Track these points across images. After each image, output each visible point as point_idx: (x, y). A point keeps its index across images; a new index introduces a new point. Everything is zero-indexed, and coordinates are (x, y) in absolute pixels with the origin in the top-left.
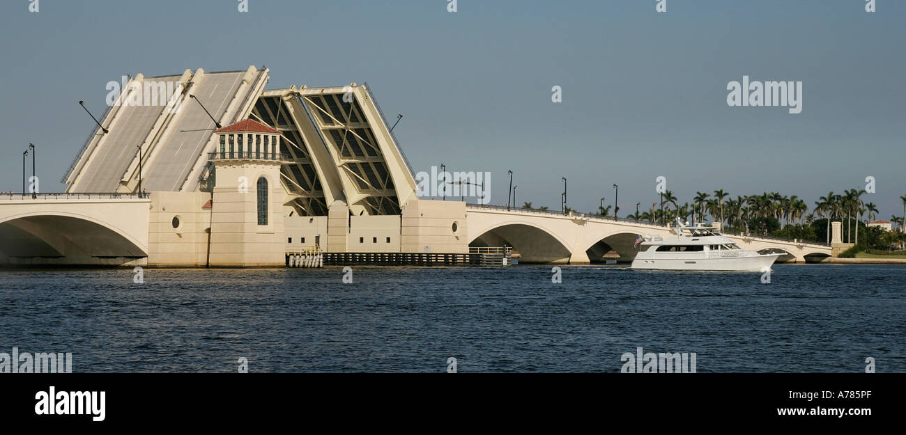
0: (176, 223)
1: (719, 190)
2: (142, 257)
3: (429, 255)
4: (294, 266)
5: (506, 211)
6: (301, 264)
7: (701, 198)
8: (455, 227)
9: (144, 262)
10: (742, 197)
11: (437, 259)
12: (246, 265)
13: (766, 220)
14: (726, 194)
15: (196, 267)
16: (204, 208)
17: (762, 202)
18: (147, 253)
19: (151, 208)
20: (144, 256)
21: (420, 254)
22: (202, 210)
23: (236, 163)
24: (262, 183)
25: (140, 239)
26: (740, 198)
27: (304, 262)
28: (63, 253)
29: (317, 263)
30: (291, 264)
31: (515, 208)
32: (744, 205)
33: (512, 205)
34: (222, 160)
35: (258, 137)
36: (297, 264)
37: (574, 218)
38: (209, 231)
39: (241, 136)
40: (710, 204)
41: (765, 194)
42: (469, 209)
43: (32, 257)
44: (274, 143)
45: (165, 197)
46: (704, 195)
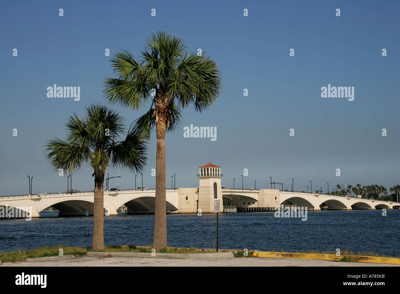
0: (187, 198)
1: (358, 184)
2: (176, 210)
3: (268, 208)
4: (226, 212)
5: (292, 193)
6: (229, 212)
8: (276, 198)
9: (176, 212)
10: (364, 186)
11: (271, 209)
12: (211, 212)
13: (373, 194)
14: (361, 185)
15: (194, 213)
16: (196, 193)
17: (372, 188)
18: (178, 208)
19: (179, 193)
21: (265, 208)
22: (195, 194)
23: (207, 178)
24: (215, 184)
25: (176, 204)
26: (364, 187)
27: (230, 211)
28: (149, 209)
29: (234, 211)
30: (225, 212)
32: (365, 189)
34: (202, 177)
35: (213, 169)
36: (227, 212)
37: (315, 194)
38: (198, 201)
39: (208, 169)
40: (353, 189)
41: (372, 185)
42: (280, 192)
43: (139, 211)
44: (219, 171)
45: (183, 190)
46: (351, 186)
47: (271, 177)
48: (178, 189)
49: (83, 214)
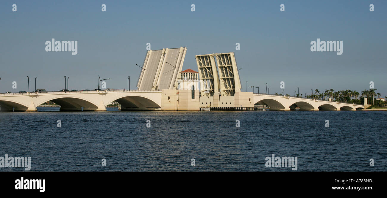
0: (169, 98)
3: (242, 108)
5: (265, 95)
6: (204, 110)
7: (327, 91)
8: (250, 100)
9: (160, 109)
11: (244, 109)
12: (188, 110)
13: (346, 98)
14: (334, 90)
15: (175, 111)
16: (177, 94)
17: (345, 93)
19: (162, 94)
20: (160, 107)
21: (239, 107)
24: (193, 87)
25: (159, 103)
26: (338, 91)
28: (138, 106)
30: (201, 110)
31: (269, 94)
32: (340, 93)
33: (267, 93)
35: (192, 74)
36: (203, 110)
37: (285, 97)
38: (178, 100)
39: (187, 74)
40: (330, 93)
41: (346, 90)
42: (254, 94)
43: (130, 108)
44: (196, 76)
45: (166, 91)
46: (328, 90)
47: (246, 82)
48: (161, 90)
49: (79, 109)
